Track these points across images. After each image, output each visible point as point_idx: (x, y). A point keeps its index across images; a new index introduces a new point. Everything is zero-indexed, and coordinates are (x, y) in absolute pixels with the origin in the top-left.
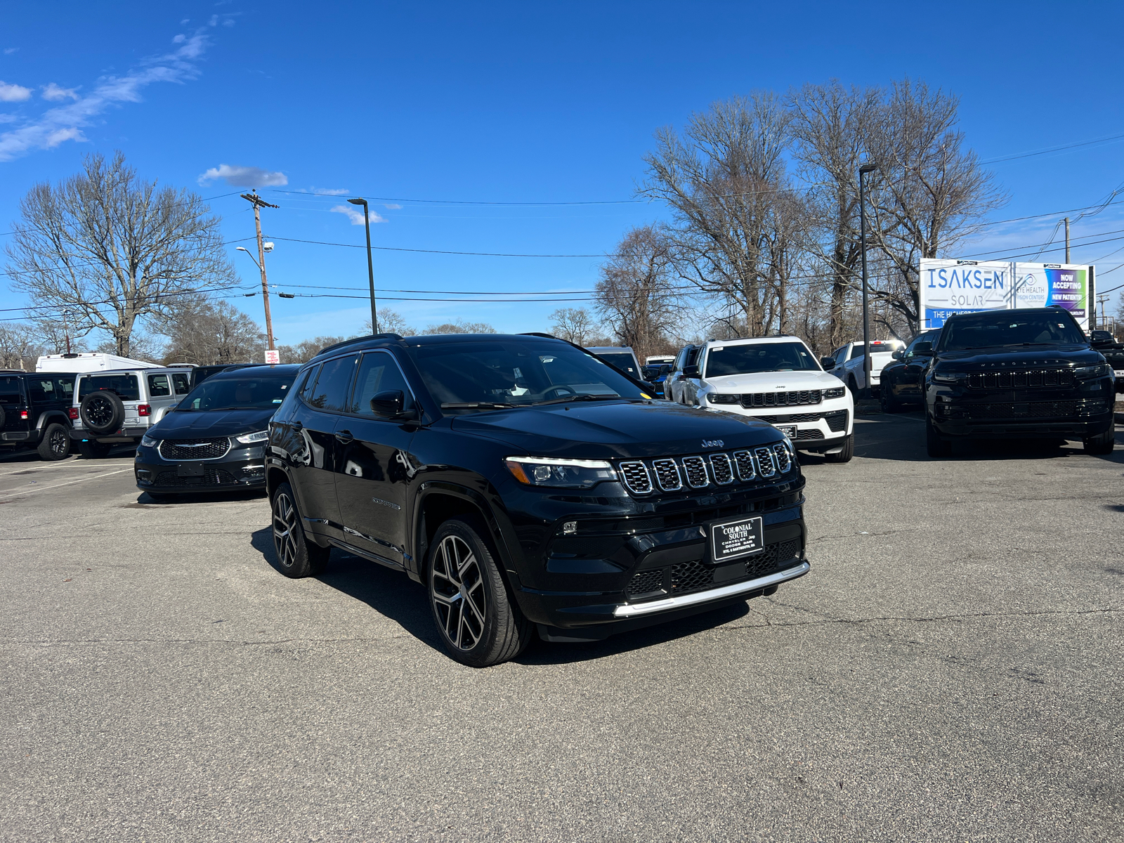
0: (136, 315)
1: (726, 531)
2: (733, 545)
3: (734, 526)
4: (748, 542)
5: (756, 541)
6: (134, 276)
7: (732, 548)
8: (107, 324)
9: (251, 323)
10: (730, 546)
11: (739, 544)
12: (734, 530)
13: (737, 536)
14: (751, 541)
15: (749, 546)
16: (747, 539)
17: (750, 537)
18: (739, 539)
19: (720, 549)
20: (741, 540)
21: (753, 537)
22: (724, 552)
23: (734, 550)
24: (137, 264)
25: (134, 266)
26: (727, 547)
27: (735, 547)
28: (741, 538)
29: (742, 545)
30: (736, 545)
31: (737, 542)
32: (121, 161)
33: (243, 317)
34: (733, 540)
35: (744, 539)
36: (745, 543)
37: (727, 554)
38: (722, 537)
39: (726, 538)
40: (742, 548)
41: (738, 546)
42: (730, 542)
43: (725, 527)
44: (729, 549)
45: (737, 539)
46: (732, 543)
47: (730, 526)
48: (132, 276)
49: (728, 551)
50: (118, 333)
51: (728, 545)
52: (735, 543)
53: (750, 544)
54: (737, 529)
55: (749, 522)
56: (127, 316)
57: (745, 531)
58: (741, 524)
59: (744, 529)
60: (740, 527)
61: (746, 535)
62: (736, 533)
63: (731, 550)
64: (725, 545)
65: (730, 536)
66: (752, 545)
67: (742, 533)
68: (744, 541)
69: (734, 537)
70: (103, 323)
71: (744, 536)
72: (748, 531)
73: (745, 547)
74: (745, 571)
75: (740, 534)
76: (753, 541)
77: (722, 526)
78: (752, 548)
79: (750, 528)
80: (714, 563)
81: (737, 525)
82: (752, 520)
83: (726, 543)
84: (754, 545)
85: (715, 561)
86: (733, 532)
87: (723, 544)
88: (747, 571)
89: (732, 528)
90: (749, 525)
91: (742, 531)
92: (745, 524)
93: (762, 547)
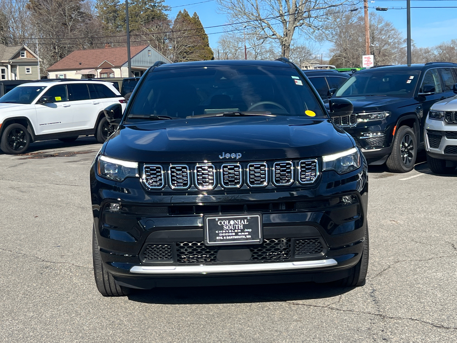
0: (295, 27)
1: (221, 223)
2: (227, 234)
3: (229, 220)
4: (243, 234)
5: (254, 235)
7: (226, 236)
8: (276, 35)
9: (393, 30)
10: (224, 234)
11: (234, 234)
12: (229, 223)
13: (232, 228)
14: (247, 233)
15: (244, 237)
16: (242, 231)
17: (246, 230)
18: (234, 230)
19: (213, 237)
20: (236, 231)
21: (250, 230)
22: (218, 238)
23: (228, 238)
27: (229, 236)
28: (235, 229)
29: (237, 234)
30: (231, 234)
31: (232, 232)
33: (387, 25)
34: (227, 230)
35: (240, 231)
36: (239, 234)
38: (215, 227)
39: (221, 228)
40: (236, 237)
41: (232, 236)
42: (224, 231)
43: (219, 219)
44: (223, 236)
45: (231, 230)
46: (226, 233)
47: (226, 219)
49: (221, 238)
50: (282, 42)
51: (222, 233)
52: (229, 233)
53: (246, 235)
54: (232, 222)
55: (246, 218)
56: (289, 29)
57: (240, 224)
58: (236, 219)
59: (239, 223)
60: (235, 221)
61: (242, 228)
62: (231, 225)
63: (225, 238)
64: (219, 233)
65: (224, 227)
66: (248, 237)
67: (237, 226)
68: (240, 232)
69: (229, 228)
70: (273, 35)
71: (240, 228)
72: (244, 225)
73: (240, 237)
74: (251, 256)
75: (236, 227)
76: (250, 233)
77: (217, 218)
78: (247, 239)
79: (246, 223)
80: (207, 245)
81: (233, 219)
82: (249, 217)
83: (220, 232)
84: (250, 236)
85: (208, 244)
86: (227, 224)
87: (217, 232)
88: (253, 256)
89: (227, 221)
90: (246, 220)
91: (236, 224)
92: (241, 219)
93: (259, 239)
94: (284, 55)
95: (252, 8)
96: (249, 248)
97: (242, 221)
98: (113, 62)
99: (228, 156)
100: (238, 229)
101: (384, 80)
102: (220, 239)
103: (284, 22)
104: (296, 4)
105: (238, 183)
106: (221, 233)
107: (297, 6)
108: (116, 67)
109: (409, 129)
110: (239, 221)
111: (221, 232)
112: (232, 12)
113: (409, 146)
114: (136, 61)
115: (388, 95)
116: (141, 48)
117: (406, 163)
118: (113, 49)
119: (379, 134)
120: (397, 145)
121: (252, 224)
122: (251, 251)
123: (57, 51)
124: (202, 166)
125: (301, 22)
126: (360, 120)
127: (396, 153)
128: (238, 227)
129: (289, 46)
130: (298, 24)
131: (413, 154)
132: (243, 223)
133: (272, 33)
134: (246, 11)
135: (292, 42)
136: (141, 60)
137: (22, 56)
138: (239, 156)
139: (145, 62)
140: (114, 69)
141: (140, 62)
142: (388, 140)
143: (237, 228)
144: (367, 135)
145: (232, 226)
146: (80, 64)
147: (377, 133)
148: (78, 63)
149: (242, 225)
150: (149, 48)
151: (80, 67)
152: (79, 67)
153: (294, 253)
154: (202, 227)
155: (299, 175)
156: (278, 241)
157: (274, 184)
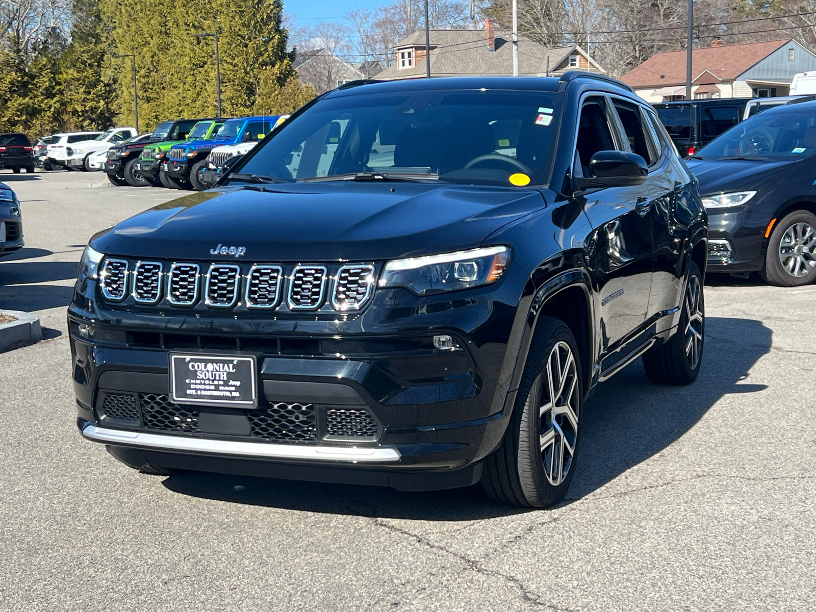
1: (193, 367)
2: (202, 387)
3: (206, 362)
4: (226, 388)
5: (244, 391)
7: (200, 390)
10: (198, 387)
11: (213, 387)
12: (205, 367)
13: (209, 375)
14: (233, 389)
15: (228, 394)
16: (226, 384)
17: (231, 383)
18: (213, 382)
19: (182, 389)
20: (216, 383)
21: (238, 383)
22: (188, 392)
23: (204, 393)
26: (192, 386)
27: (205, 390)
28: (215, 379)
29: (217, 388)
30: (207, 387)
31: (209, 384)
34: (203, 379)
35: (221, 383)
36: (221, 388)
37: (191, 396)
38: (185, 373)
39: (194, 375)
40: (216, 393)
41: (210, 390)
42: (198, 382)
43: (192, 360)
44: (196, 390)
45: (209, 379)
46: (201, 384)
47: (201, 361)
49: (194, 392)
51: (196, 384)
52: (205, 384)
53: (231, 392)
54: (210, 367)
55: (232, 362)
57: (223, 371)
58: (217, 362)
59: (221, 370)
60: (215, 364)
61: (225, 379)
62: (208, 371)
63: (199, 392)
64: (190, 384)
65: (198, 373)
66: (234, 394)
67: (217, 373)
68: (221, 385)
69: (205, 376)
71: (222, 379)
72: (228, 374)
73: (221, 394)
74: (250, 429)
75: (215, 375)
76: (237, 389)
77: (188, 358)
78: (233, 398)
79: (231, 370)
80: (172, 402)
81: (212, 362)
82: (236, 360)
83: (192, 381)
84: (237, 394)
85: (174, 401)
86: (203, 369)
87: (187, 381)
88: (253, 429)
89: (203, 364)
90: (231, 365)
91: (217, 371)
92: (223, 362)
93: (251, 400)
96: (246, 415)
97: (226, 365)
98: (719, 72)
99: (224, 251)
100: (219, 380)
102: (192, 395)
105: (231, 299)
106: (193, 384)
108: (724, 82)
110: (221, 365)
111: (194, 381)
114: (763, 70)
116: (776, 44)
118: (725, 49)
121: (240, 373)
122: (251, 420)
123: (637, 55)
124: (180, 267)
128: (220, 375)
132: (228, 370)
136: (775, 68)
137: (572, 65)
138: (240, 252)
139: (781, 71)
140: (719, 86)
141: (776, 70)
143: (217, 378)
145: (210, 373)
146: (663, 77)
148: (658, 77)
149: (225, 373)
150: (790, 45)
151: (662, 82)
152: (659, 83)
153: (324, 432)
154: (167, 371)
155: (334, 293)
156: (292, 407)
157: (288, 306)
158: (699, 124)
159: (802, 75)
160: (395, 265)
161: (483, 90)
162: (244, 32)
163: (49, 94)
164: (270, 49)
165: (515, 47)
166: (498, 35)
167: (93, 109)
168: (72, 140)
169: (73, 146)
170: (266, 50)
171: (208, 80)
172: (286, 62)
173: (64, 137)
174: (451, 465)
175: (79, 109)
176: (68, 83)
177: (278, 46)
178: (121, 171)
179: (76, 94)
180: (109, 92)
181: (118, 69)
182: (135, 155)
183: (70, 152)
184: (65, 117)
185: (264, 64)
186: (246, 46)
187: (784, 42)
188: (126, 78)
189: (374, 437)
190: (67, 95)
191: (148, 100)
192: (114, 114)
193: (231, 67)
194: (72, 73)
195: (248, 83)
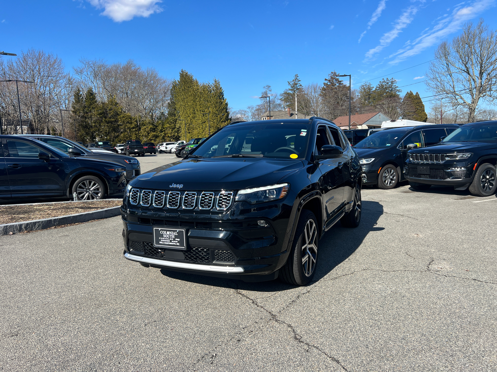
0: (479, 98)
1: (162, 232)
2: (165, 241)
3: (167, 231)
4: (174, 241)
5: (181, 243)
6: (481, 79)
7: (165, 242)
8: (465, 103)
10: (164, 241)
11: (169, 241)
12: (166, 233)
13: (168, 236)
14: (177, 242)
15: (175, 244)
16: (174, 240)
17: (176, 239)
18: (169, 239)
19: (158, 241)
20: (170, 239)
21: (179, 240)
22: (160, 242)
23: (166, 243)
24: (483, 73)
25: (481, 74)
26: (162, 240)
27: (166, 242)
29: (171, 241)
30: (167, 241)
31: (168, 240)
32: (481, 23)
34: (165, 238)
35: (172, 239)
36: (172, 241)
37: (161, 244)
38: (159, 235)
39: (162, 236)
40: (170, 243)
41: (168, 242)
42: (164, 238)
43: (161, 230)
44: (163, 242)
46: (165, 239)
47: (165, 230)
48: (480, 79)
49: (162, 243)
50: (470, 107)
51: (163, 239)
52: (166, 240)
53: (176, 243)
56: (475, 99)
57: (173, 235)
58: (171, 231)
59: (172, 234)
61: (174, 238)
62: (167, 234)
63: (164, 243)
64: (161, 239)
65: (164, 235)
66: (177, 244)
67: (171, 235)
68: (172, 240)
69: (166, 236)
70: (464, 103)
71: (173, 238)
72: (175, 236)
73: (172, 244)
74: (184, 257)
75: (170, 236)
76: (179, 242)
77: (160, 229)
78: (177, 246)
79: (176, 234)
80: (154, 246)
81: (169, 231)
82: (178, 230)
84: (179, 244)
85: (155, 246)
87: (160, 238)
88: (186, 258)
89: (165, 232)
90: (176, 232)
91: (171, 234)
92: (174, 231)
93: (184, 247)
94: (471, 115)
95: (450, 87)
96: (183, 252)
97: (174, 233)
98: (358, 122)
99: (174, 186)
100: (172, 238)
101: (481, 130)
103: (472, 95)
104: (481, 83)
105: (177, 205)
106: (162, 239)
107: (482, 84)
108: (359, 125)
109: (491, 166)
110: (172, 232)
111: (162, 238)
112: (436, 90)
113: (490, 178)
114: (371, 121)
115: (479, 141)
116: (375, 114)
117: (486, 190)
118: (359, 115)
119: (463, 168)
120: (478, 176)
121: (180, 235)
122: (184, 254)
123: (333, 118)
124: (158, 192)
125: (484, 94)
126: (447, 159)
127: (476, 183)
128: (172, 236)
129: (475, 109)
130: (482, 95)
131: (494, 184)
132: (175, 234)
133: (462, 102)
134: (446, 89)
135: (477, 107)
136: (375, 120)
138: (180, 186)
139: (377, 121)
140: (358, 126)
141: (374, 121)
142: (470, 173)
143: (171, 237)
144: (453, 169)
146: (341, 124)
147: (461, 168)
149: (174, 235)
150: (379, 114)
152: (340, 126)
153: (213, 260)
154: (152, 234)
155: (217, 203)
156: (201, 249)
157: (199, 208)
158: (353, 137)
159: (385, 122)
160: (242, 192)
161: (282, 123)
162: (217, 112)
163: (161, 131)
164: (224, 117)
165: (296, 116)
166: (291, 112)
167: (174, 136)
168: (167, 144)
169: (167, 146)
170: (223, 118)
171: (206, 127)
172: (229, 121)
173: (165, 144)
174: (266, 273)
175: (170, 135)
176: (167, 128)
177: (226, 116)
178: (179, 153)
179: (169, 132)
180: (178, 131)
181: (181, 124)
182: (183, 149)
183: (166, 148)
184: (166, 138)
185: (223, 122)
186: (217, 116)
187: (377, 113)
188: (183, 126)
189: (233, 262)
190: (166, 132)
191: (189, 133)
192: (180, 137)
193: (213, 123)
194: (168, 125)
195: (218, 127)
